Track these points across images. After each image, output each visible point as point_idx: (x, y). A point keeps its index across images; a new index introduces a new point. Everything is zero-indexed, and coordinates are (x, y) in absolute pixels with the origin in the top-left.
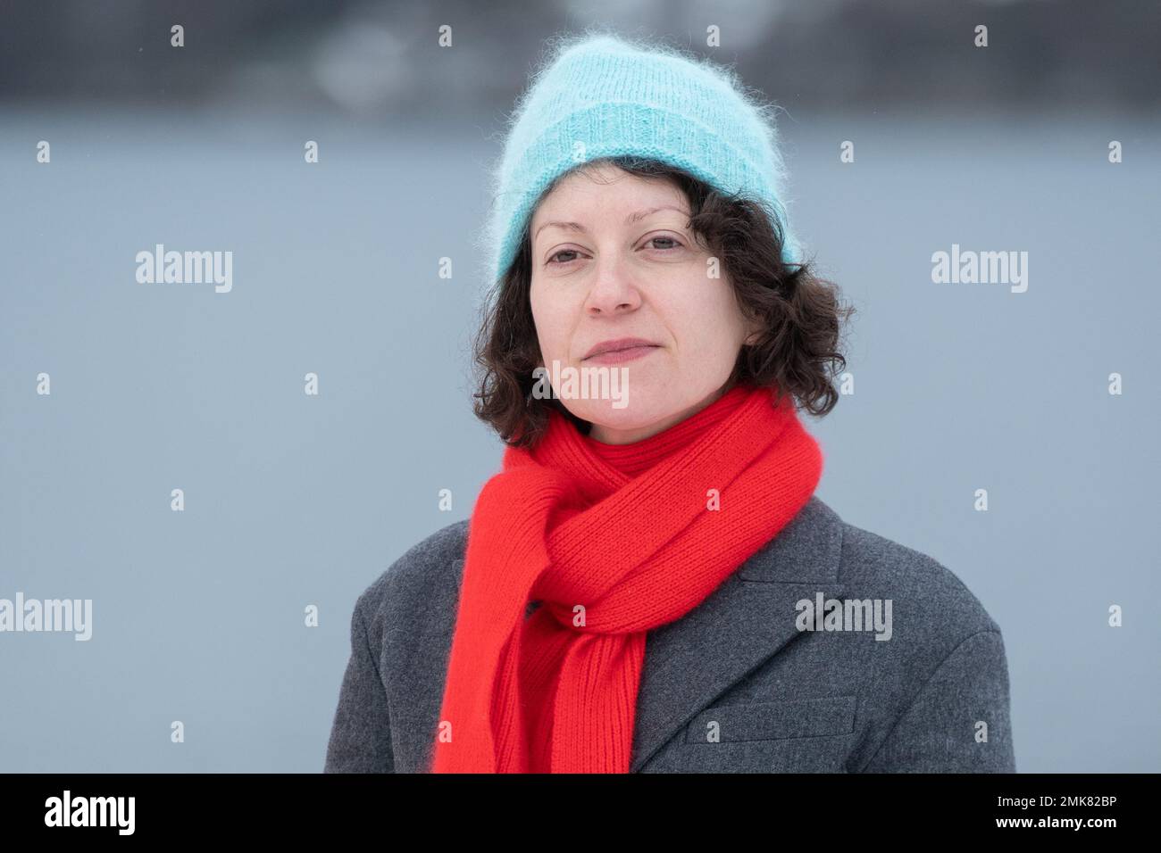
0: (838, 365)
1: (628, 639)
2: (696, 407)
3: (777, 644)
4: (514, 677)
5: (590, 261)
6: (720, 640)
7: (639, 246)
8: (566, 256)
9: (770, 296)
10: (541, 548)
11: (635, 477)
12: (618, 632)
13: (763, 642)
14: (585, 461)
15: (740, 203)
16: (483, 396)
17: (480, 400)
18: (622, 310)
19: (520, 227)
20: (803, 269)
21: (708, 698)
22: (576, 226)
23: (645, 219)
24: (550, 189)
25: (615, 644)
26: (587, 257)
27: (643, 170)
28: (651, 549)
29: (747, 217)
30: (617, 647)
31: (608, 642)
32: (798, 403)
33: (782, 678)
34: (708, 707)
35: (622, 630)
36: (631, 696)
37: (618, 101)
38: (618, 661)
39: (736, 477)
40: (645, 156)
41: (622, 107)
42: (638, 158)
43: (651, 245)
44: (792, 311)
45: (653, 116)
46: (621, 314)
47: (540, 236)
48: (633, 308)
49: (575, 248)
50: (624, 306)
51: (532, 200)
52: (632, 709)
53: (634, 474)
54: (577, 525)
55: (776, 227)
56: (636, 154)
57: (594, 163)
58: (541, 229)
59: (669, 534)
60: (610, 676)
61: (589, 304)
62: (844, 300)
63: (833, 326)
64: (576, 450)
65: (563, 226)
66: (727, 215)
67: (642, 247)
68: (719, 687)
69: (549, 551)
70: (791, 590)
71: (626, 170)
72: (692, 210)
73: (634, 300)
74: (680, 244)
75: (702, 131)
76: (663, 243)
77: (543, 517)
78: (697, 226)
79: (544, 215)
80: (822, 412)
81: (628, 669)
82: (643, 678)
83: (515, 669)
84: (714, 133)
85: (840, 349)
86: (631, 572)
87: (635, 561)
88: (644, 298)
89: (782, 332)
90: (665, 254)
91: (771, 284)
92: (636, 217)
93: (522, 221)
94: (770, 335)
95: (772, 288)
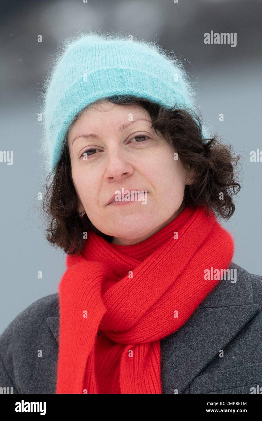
0: (236, 188)
1: (151, 345)
2: (167, 221)
3: (229, 338)
4: (93, 372)
5: (103, 153)
6: (199, 340)
7: (128, 142)
8: (91, 152)
9: (199, 157)
10: (101, 303)
11: (142, 261)
12: (146, 341)
13: (222, 338)
14: (114, 256)
15: (176, 111)
16: (52, 230)
17: (50, 233)
18: (124, 176)
19: (62, 141)
20: (212, 141)
21: (198, 370)
22: (93, 136)
23: (129, 127)
24: (77, 118)
25: (146, 348)
26: (101, 151)
27: (124, 102)
28: (158, 296)
29: (181, 118)
30: (146, 349)
31: (142, 348)
32: (216, 213)
33: (235, 355)
34: (199, 375)
35: (148, 340)
36: (158, 374)
37: (105, 68)
38: (148, 357)
39: (194, 255)
40: (124, 94)
41: (108, 70)
42: (120, 96)
43: (134, 140)
44: (211, 163)
45: (124, 73)
46: (125, 178)
47: (74, 144)
48: (130, 174)
49: (94, 147)
50: (125, 174)
51: (67, 126)
52: (159, 381)
53: (142, 259)
54: (117, 288)
55: (196, 121)
56: (119, 94)
57: (98, 102)
58: (74, 140)
59: (165, 287)
60: (145, 365)
61: (107, 176)
62: (234, 153)
63: (230, 168)
64: (108, 251)
65: (86, 137)
66: (171, 118)
67: (130, 142)
68: (203, 364)
69: (105, 304)
70: (232, 309)
71: (115, 103)
72: (152, 119)
73: (130, 170)
74: (149, 138)
75: (150, 77)
76: (141, 138)
77: (99, 286)
78: (156, 126)
79: (74, 133)
80: (228, 216)
81: (154, 361)
82: (162, 365)
83: (93, 368)
84: (156, 77)
85: (236, 180)
86: (149, 310)
87: (151, 303)
88: (134, 169)
89: (207, 175)
90: (142, 144)
91: (198, 151)
92: (124, 127)
93: (63, 137)
94: (202, 178)
95: (199, 153)
